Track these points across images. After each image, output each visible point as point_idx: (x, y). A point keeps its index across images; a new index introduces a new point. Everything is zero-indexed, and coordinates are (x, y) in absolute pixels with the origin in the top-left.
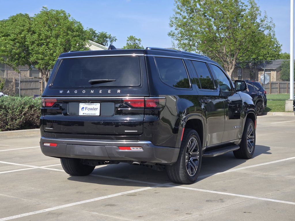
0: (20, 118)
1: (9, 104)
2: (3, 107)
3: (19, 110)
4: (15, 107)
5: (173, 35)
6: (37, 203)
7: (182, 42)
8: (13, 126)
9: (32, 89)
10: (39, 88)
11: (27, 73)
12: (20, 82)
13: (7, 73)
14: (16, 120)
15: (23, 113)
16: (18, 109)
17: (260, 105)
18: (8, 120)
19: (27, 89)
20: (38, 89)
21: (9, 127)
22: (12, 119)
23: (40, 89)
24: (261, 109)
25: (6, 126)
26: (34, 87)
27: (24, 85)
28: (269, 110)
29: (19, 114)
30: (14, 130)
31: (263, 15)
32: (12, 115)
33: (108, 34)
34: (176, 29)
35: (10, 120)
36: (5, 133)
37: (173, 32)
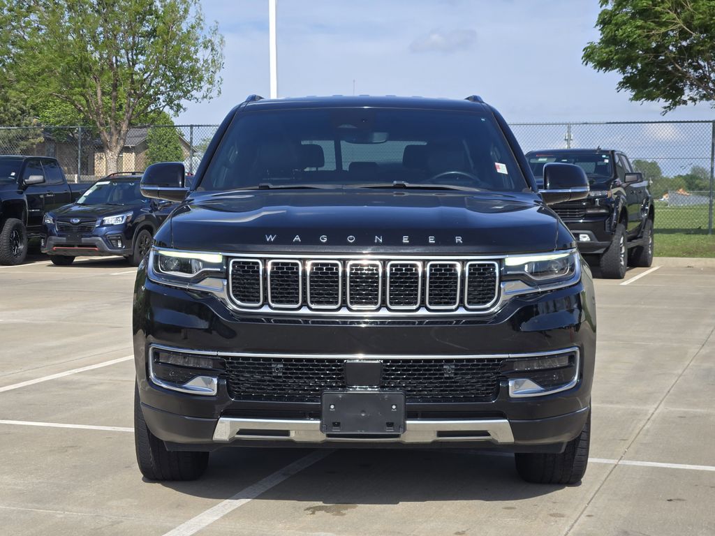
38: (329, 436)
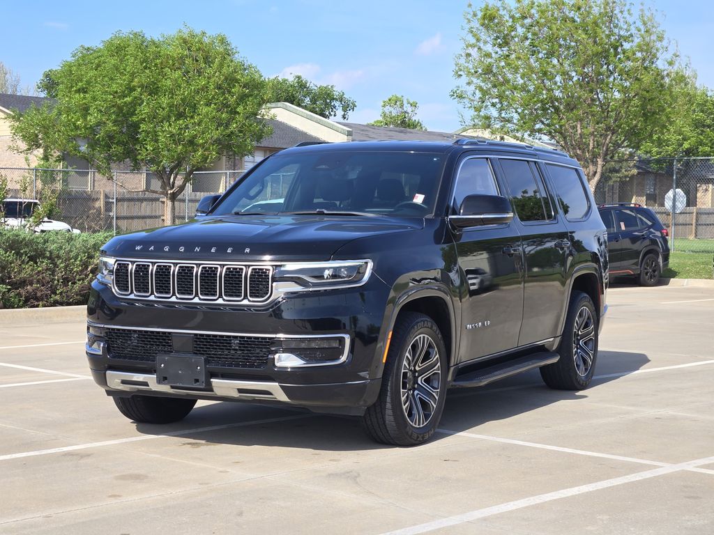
0: (83, 279)
1: (61, 248)
2: (48, 254)
3: (81, 261)
4: (72, 254)
5: (461, 97)
6: (53, 438)
7: (482, 114)
8: (67, 296)
9: (144, 217)
10: (160, 216)
11: (140, 181)
12: (115, 200)
13: (94, 181)
14: (74, 283)
15: (89, 269)
16: (79, 259)
17: (653, 261)
18: (56, 282)
19: (132, 218)
20: (156, 217)
21: (58, 297)
22: (66, 281)
23: (162, 218)
24: (654, 271)
25: (53, 296)
26: (148, 213)
27: (124, 209)
28: (673, 274)
29: (82, 271)
30: (69, 304)
31: (672, 51)
32: (66, 273)
33: (337, 91)
34: (469, 84)
35: (62, 282)
36: (50, 310)
37: (461, 89)
38: (172, 387)
